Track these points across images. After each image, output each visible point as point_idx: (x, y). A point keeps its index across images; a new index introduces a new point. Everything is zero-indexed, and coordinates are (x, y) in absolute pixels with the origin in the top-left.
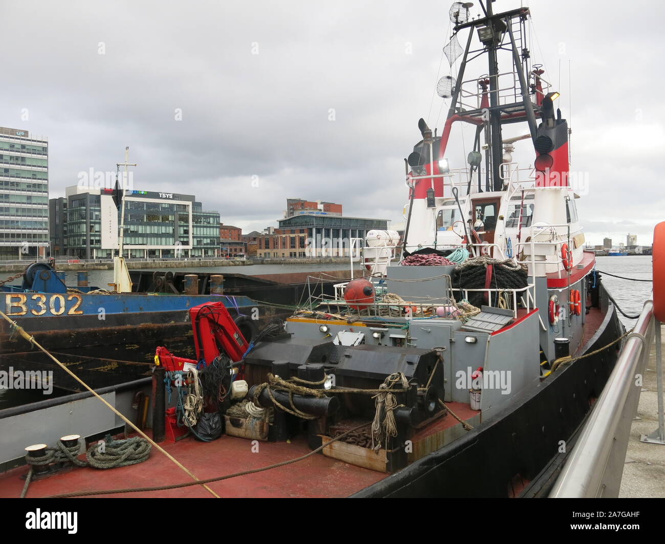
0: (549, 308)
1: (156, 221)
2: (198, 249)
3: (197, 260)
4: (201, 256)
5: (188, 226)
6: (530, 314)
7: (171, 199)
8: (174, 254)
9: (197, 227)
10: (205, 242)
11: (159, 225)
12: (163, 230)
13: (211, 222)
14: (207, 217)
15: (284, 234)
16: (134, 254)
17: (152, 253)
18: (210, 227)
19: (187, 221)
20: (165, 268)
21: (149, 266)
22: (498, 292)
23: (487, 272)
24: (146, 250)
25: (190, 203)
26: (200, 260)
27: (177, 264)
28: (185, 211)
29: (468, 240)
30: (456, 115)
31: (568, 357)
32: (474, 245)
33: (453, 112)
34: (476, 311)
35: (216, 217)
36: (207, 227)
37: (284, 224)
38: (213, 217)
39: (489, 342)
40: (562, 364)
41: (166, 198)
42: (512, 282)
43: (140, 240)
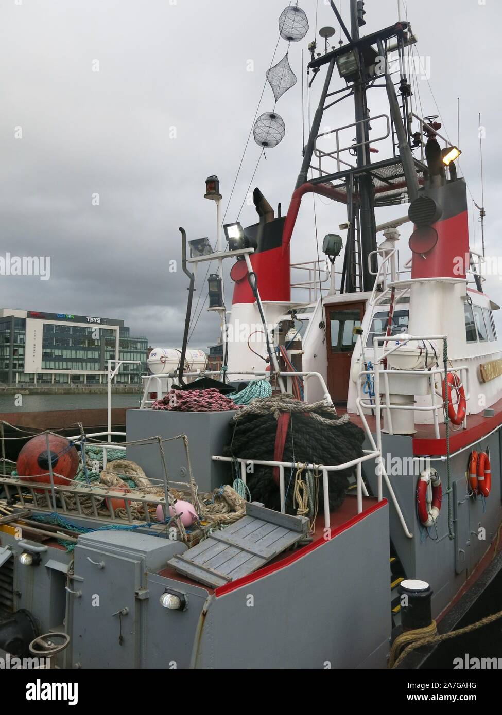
0: (416, 495)
1: (82, 345)
2: (124, 374)
3: (122, 386)
4: (127, 382)
5: (114, 351)
6: (365, 513)
7: (98, 323)
8: (99, 380)
9: (124, 352)
10: (132, 368)
11: (84, 349)
12: (89, 354)
13: (139, 347)
14: (135, 342)
15: (215, 361)
16: (57, 379)
17: (76, 378)
18: (137, 353)
19: (114, 347)
20: (88, 393)
21: (72, 392)
22: (296, 469)
23: (279, 427)
24: (71, 375)
25: (117, 328)
26: (125, 386)
27: (101, 390)
28: (112, 336)
29: (272, 365)
30: (307, 184)
31: (426, 629)
32: (282, 373)
33: (303, 180)
34: (237, 513)
35: (144, 342)
36: (134, 352)
37: (215, 351)
38: (141, 342)
39: (204, 615)
40: (409, 648)
41: (94, 323)
42: (324, 449)
43: (65, 365)
